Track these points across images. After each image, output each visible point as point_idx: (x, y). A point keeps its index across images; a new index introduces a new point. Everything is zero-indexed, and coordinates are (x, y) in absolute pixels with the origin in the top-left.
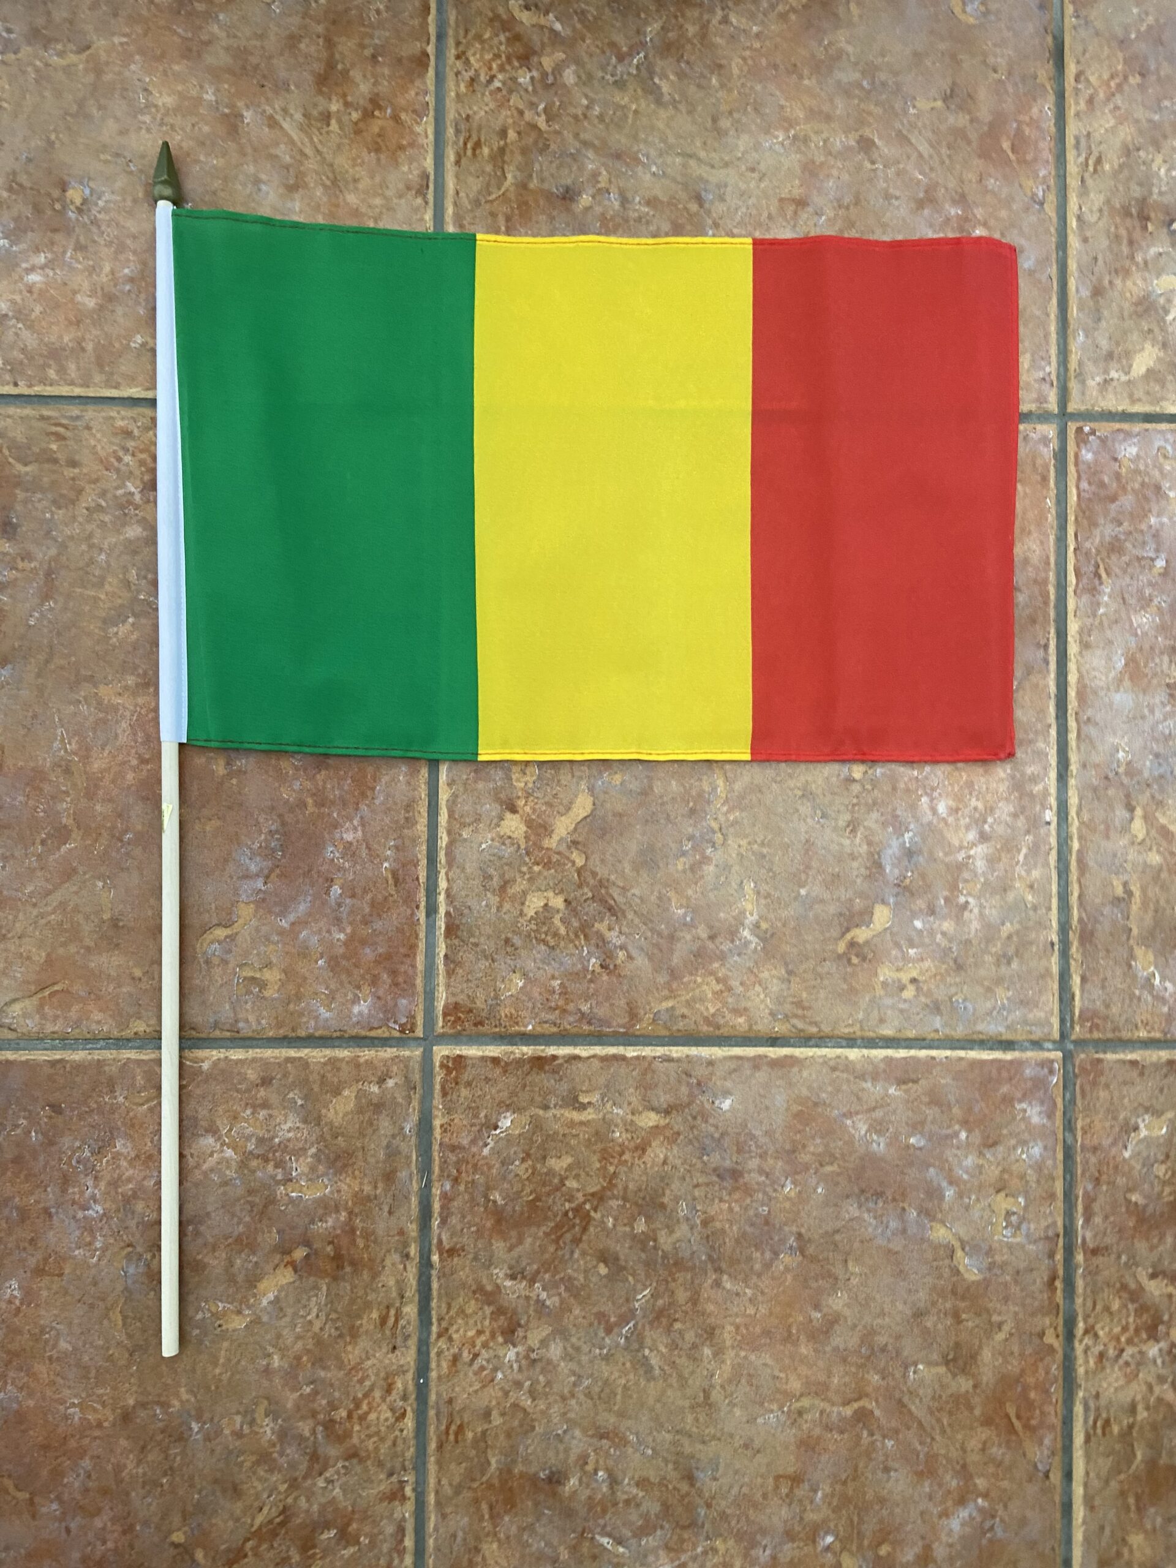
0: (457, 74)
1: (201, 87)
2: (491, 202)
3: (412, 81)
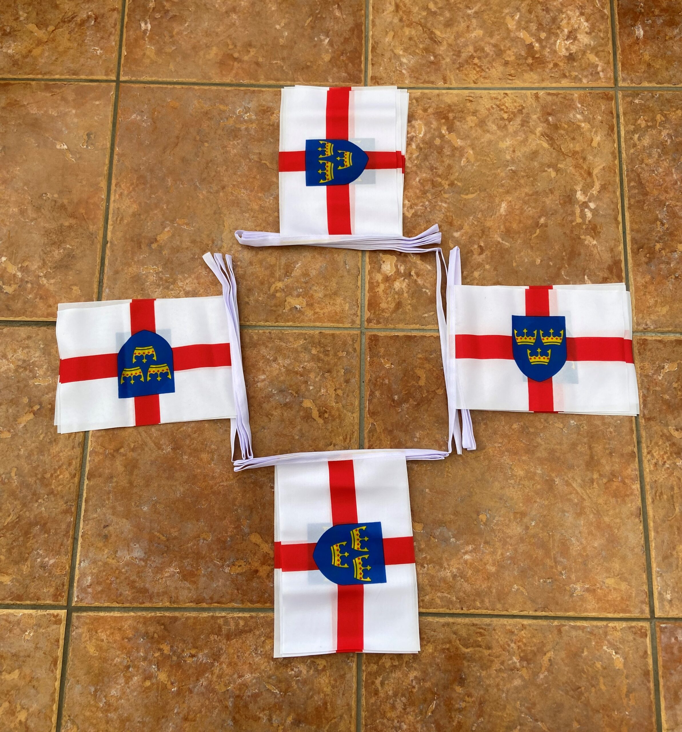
0: (649, 461)
1: (535, 467)
2: (670, 520)
3: (629, 465)
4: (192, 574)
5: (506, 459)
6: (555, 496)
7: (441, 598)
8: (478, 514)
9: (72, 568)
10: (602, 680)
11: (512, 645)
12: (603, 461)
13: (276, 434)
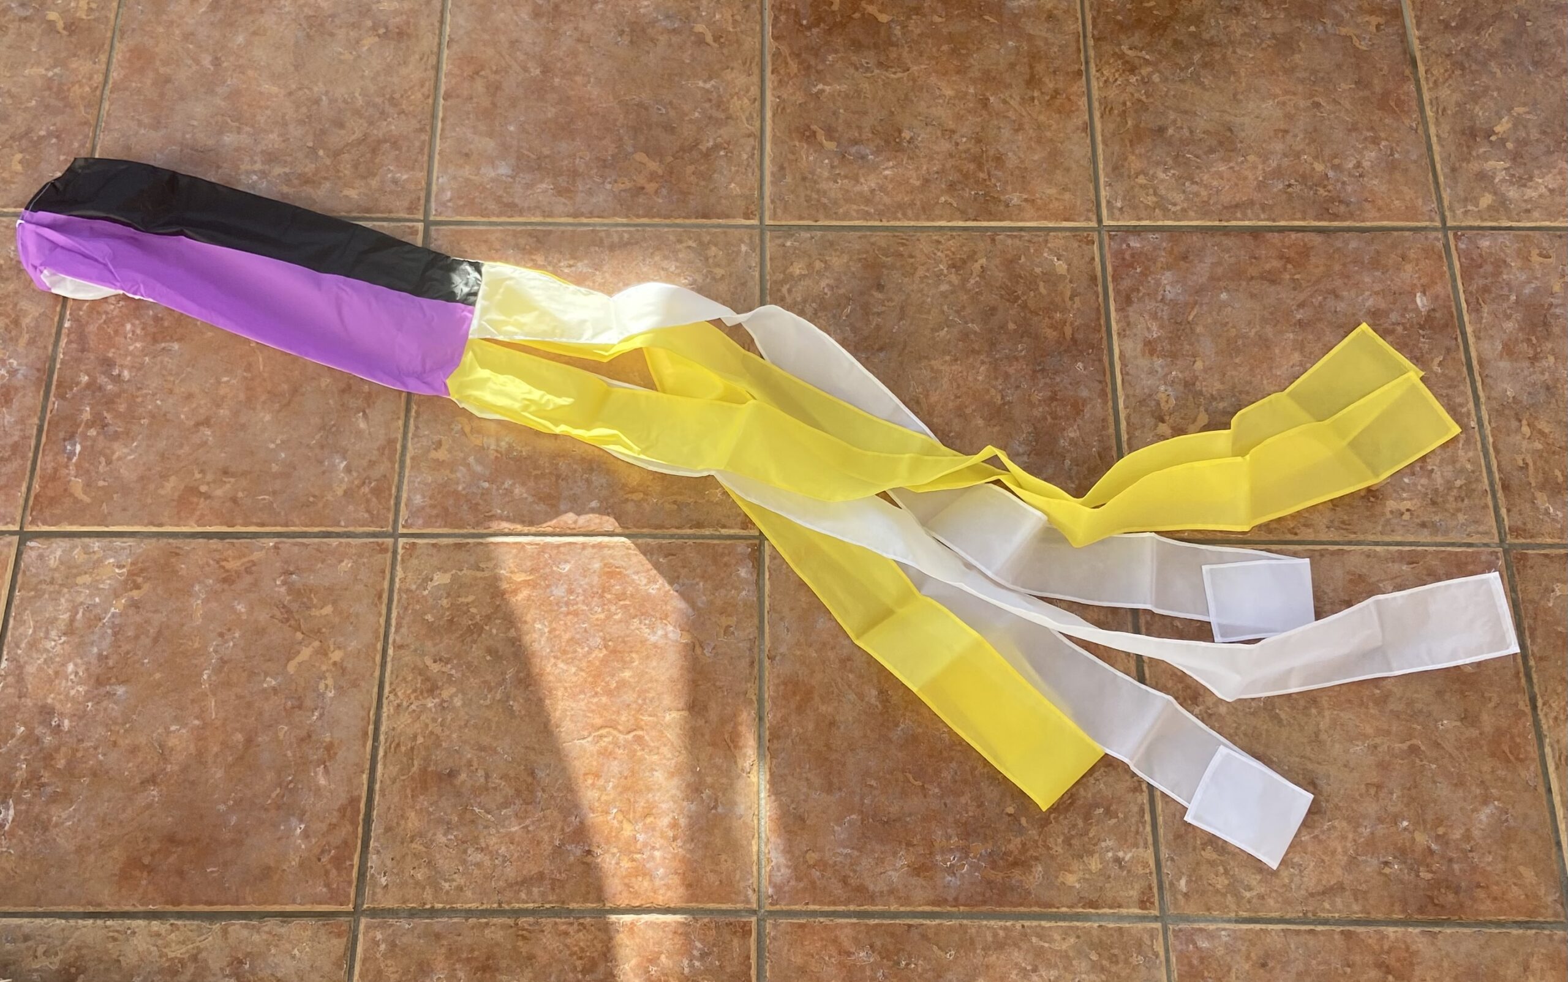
4: (568, 190)
5: (933, 79)
6: (990, 114)
7: (857, 211)
8: (900, 132)
9: (429, 184)
10: (1041, 284)
11: (939, 254)
12: (1046, 80)
13: (663, 59)
